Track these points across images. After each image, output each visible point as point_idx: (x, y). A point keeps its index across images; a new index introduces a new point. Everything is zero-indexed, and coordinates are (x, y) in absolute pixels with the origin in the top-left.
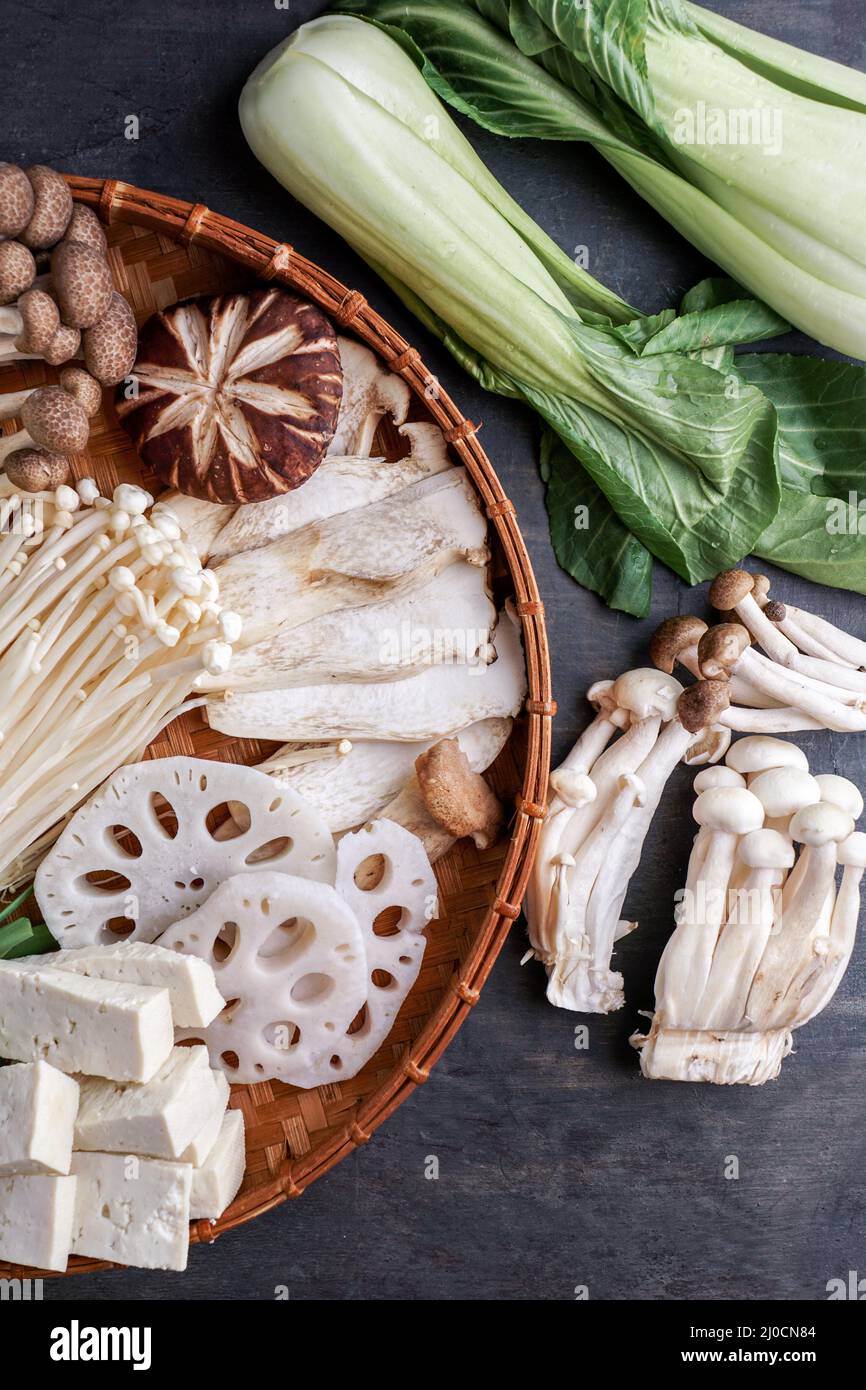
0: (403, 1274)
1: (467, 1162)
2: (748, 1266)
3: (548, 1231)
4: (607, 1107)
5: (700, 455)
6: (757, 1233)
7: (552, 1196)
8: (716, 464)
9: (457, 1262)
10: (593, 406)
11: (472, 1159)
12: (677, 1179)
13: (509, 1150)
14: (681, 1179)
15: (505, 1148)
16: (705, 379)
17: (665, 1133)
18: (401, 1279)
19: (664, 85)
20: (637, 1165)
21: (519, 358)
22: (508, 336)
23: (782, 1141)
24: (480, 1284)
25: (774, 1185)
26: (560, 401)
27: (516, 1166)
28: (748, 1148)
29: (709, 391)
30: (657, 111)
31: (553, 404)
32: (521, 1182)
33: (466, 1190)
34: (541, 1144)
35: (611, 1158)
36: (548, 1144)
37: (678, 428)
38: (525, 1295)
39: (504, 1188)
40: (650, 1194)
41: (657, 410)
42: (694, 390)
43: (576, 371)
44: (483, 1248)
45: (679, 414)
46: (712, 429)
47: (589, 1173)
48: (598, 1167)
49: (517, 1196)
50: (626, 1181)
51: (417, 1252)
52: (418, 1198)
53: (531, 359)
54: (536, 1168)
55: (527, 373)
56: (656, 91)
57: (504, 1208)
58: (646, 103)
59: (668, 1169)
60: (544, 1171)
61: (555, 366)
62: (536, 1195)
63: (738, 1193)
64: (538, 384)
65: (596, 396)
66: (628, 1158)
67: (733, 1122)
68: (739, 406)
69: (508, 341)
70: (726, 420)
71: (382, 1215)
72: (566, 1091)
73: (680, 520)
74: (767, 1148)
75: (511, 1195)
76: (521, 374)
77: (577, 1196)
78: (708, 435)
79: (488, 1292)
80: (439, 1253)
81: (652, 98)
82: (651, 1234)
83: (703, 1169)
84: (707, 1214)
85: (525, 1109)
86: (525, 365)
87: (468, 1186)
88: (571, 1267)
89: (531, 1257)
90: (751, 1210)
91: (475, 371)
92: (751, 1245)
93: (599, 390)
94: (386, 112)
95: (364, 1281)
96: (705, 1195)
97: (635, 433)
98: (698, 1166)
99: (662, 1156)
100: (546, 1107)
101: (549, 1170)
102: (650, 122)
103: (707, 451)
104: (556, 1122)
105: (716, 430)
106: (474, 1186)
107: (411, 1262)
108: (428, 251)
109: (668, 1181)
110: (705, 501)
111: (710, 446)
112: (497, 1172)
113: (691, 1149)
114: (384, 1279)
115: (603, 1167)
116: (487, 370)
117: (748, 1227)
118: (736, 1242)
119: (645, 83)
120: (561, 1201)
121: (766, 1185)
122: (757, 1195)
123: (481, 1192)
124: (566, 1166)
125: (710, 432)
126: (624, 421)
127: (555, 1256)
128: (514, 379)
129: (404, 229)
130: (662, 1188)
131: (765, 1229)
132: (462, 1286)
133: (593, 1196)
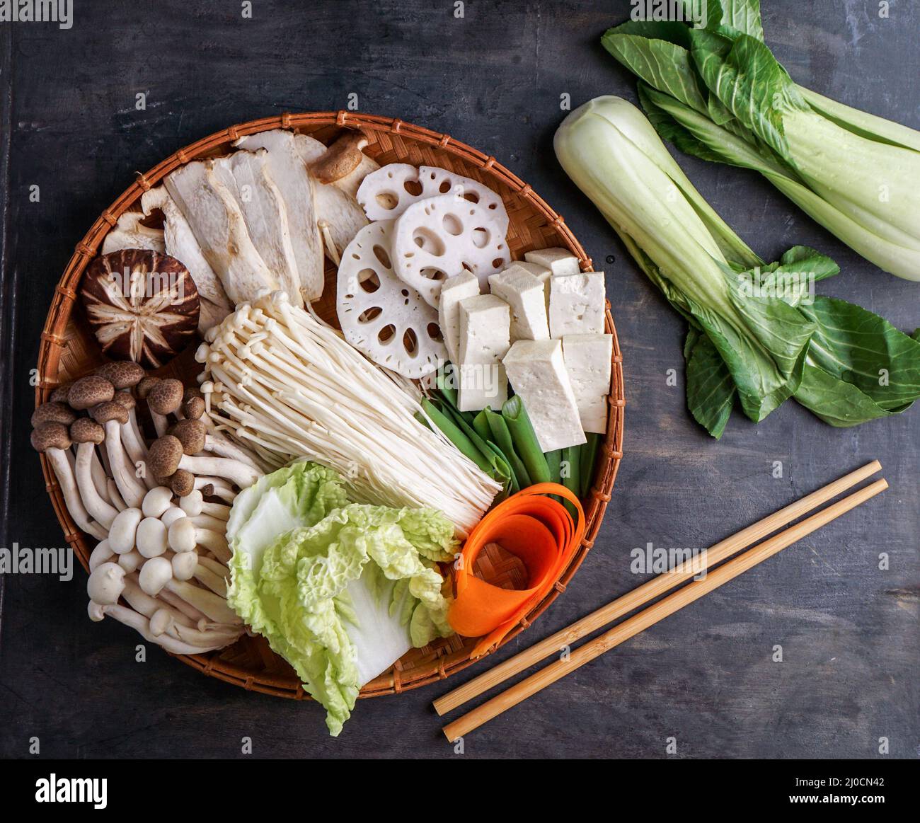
0: (538, 743)
1: (576, 684)
2: (728, 751)
3: (619, 725)
4: (655, 660)
5: (779, 355)
6: (734, 733)
7: (622, 706)
8: (787, 362)
9: (568, 738)
10: (727, 319)
11: (579, 682)
12: (691, 701)
13: (600, 679)
14: (694, 702)
15: (597, 678)
16: (791, 314)
17: (686, 676)
18: (536, 744)
19: (794, 139)
20: (669, 692)
21: (693, 285)
22: (690, 273)
23: (751, 685)
24: (579, 751)
25: (745, 708)
26: (709, 313)
27: (603, 689)
28: (732, 688)
29: (791, 321)
30: (790, 152)
31: (705, 313)
32: (605, 697)
33: (575, 700)
34: (617, 676)
35: (655, 688)
36: (621, 677)
37: (770, 337)
38: (605, 757)
39: (596, 700)
40: (676, 709)
41: (761, 325)
42: (783, 319)
43: (722, 296)
44: (582, 731)
45: (773, 330)
46: (788, 342)
47: (643, 695)
48: (648, 692)
49: (603, 705)
50: (663, 701)
51: (546, 731)
52: (548, 702)
53: (699, 286)
54: (614, 691)
55: (695, 294)
56: (789, 142)
57: (595, 711)
58: (784, 149)
59: (687, 696)
60: (618, 692)
61: (712, 292)
62: (613, 705)
63: (724, 711)
64: (700, 302)
65: (730, 313)
66: (665, 688)
67: (724, 673)
68: (806, 333)
69: (689, 275)
70: (797, 339)
71: (528, 710)
72: (633, 649)
73: (763, 389)
74: (742, 688)
75: (599, 704)
76: (691, 294)
77: (636, 707)
78: (786, 345)
79: (584, 755)
80: (558, 733)
81: (787, 145)
82: (675, 731)
83: (706, 697)
84: (707, 722)
85: (610, 658)
86: (695, 289)
87: (576, 697)
88: (630, 745)
89: (609, 738)
90: (732, 720)
91: (666, 290)
92: (730, 740)
93: (733, 309)
94: (637, 148)
95: (517, 744)
96: (706, 711)
97: (746, 338)
98: (703, 695)
99: (684, 688)
100: (622, 658)
101: (621, 691)
102: (786, 158)
103: (784, 354)
104: (625, 666)
105: (791, 343)
106: (579, 698)
107: (543, 736)
108: (654, 223)
109: (687, 702)
110: (777, 382)
111: (786, 352)
112: (592, 691)
113: (699, 686)
114: (528, 744)
115: (651, 692)
116: (672, 290)
117: (729, 730)
118: (722, 738)
119: (783, 138)
120: (626, 709)
121: (741, 708)
122: (736, 713)
123: (583, 701)
124: (631, 690)
125: (787, 343)
126: (741, 329)
127: (622, 738)
128: (685, 296)
129: (642, 209)
130: (683, 706)
131: (739, 732)
132: (570, 751)
133: (645, 708)
